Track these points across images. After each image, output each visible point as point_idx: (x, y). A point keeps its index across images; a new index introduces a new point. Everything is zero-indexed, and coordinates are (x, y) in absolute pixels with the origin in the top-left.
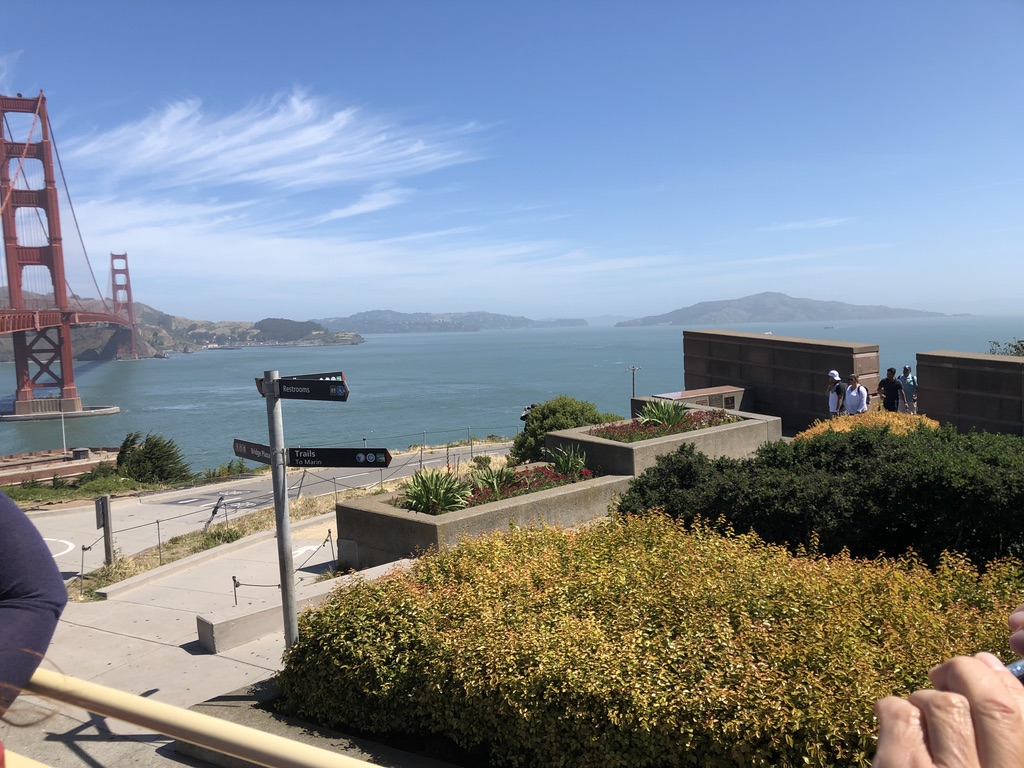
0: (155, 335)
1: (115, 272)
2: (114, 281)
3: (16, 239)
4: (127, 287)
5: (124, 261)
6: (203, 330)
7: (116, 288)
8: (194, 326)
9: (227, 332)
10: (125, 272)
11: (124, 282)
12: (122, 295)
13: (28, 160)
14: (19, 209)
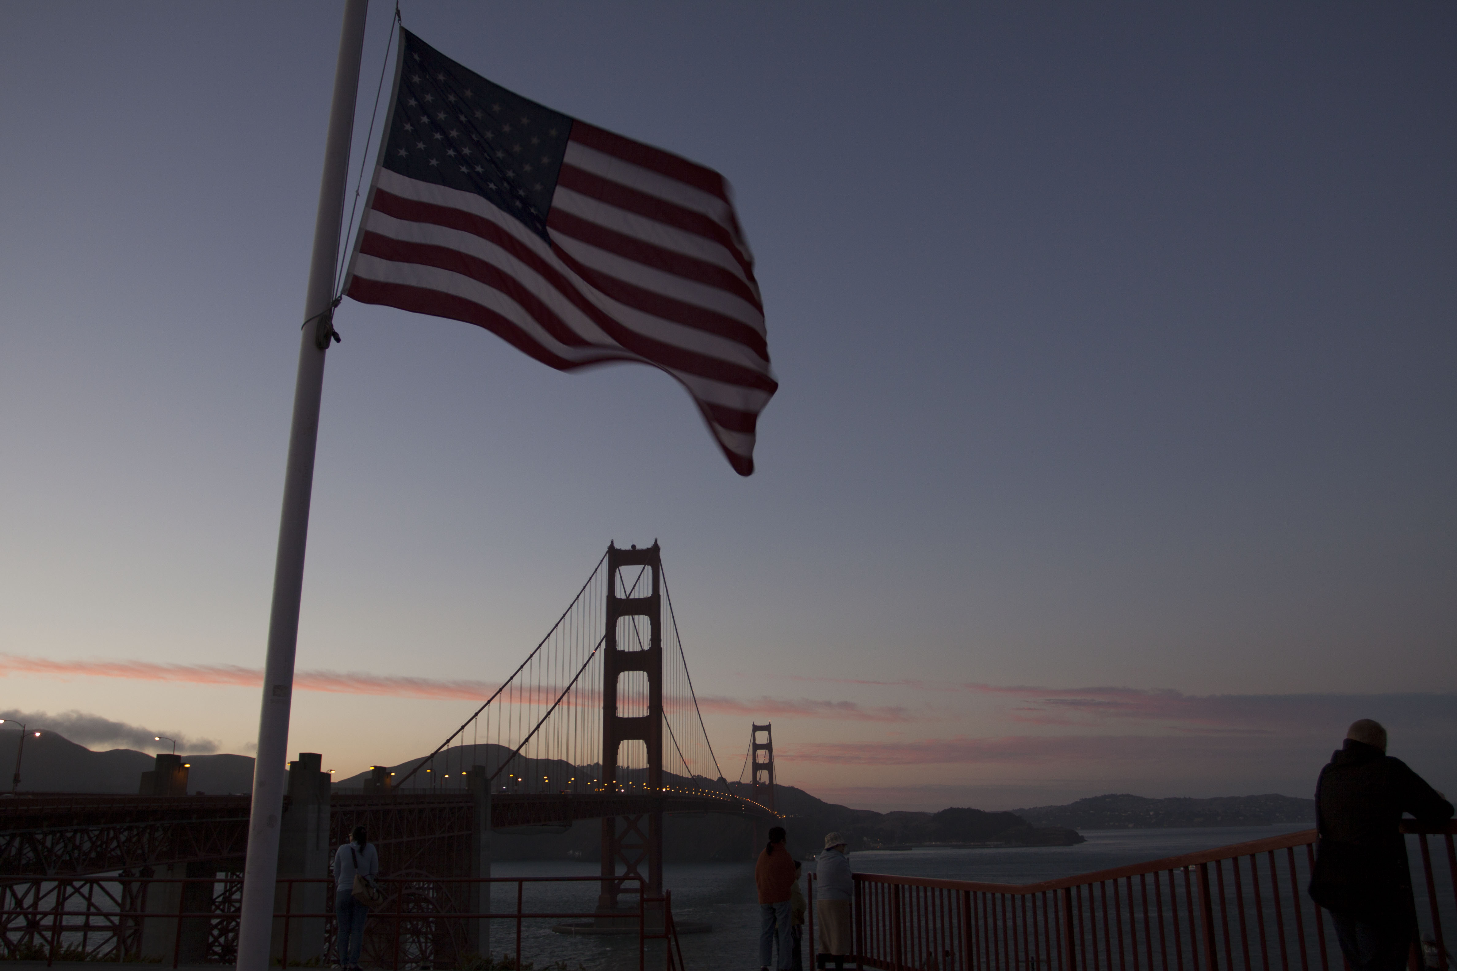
1: (756, 747)
2: (754, 759)
3: (615, 708)
4: (769, 767)
5: (766, 733)
7: (757, 767)
9: (898, 828)
10: (768, 747)
11: (767, 761)
12: (763, 776)
13: (636, 617)
14: (622, 674)
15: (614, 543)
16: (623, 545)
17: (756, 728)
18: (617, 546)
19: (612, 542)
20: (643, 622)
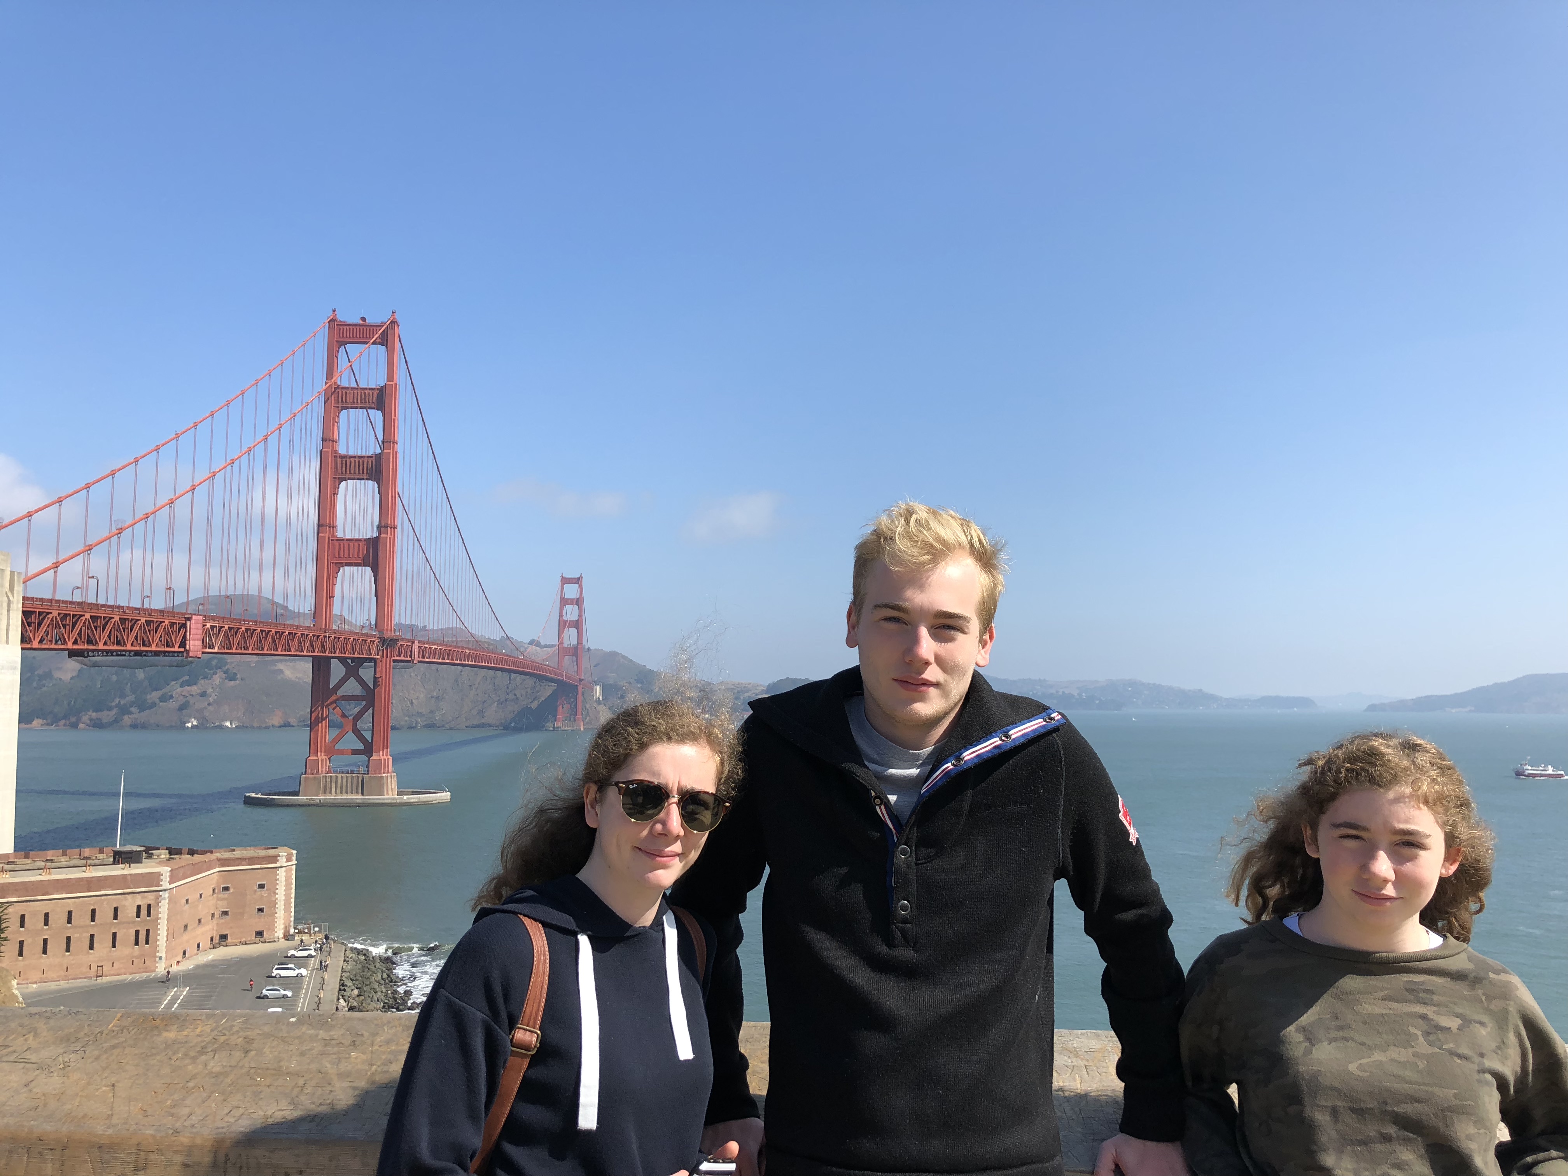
1: (564, 602)
2: (561, 615)
3: (333, 527)
4: (577, 624)
7: (563, 625)
10: (578, 602)
11: (575, 617)
12: (571, 637)
14: (343, 483)
15: (337, 313)
17: (565, 580)
18: (340, 317)
19: (334, 311)
20: (376, 417)
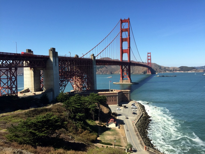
0: (156, 69)
1: (148, 56)
2: (148, 58)
3: (122, 48)
4: (150, 59)
6: (167, 69)
7: (148, 59)
8: (165, 68)
9: (172, 69)
10: (150, 56)
11: (150, 58)
12: (149, 61)
13: (126, 32)
14: (123, 42)
16: (123, 19)
17: (148, 53)
20: (127, 33)
